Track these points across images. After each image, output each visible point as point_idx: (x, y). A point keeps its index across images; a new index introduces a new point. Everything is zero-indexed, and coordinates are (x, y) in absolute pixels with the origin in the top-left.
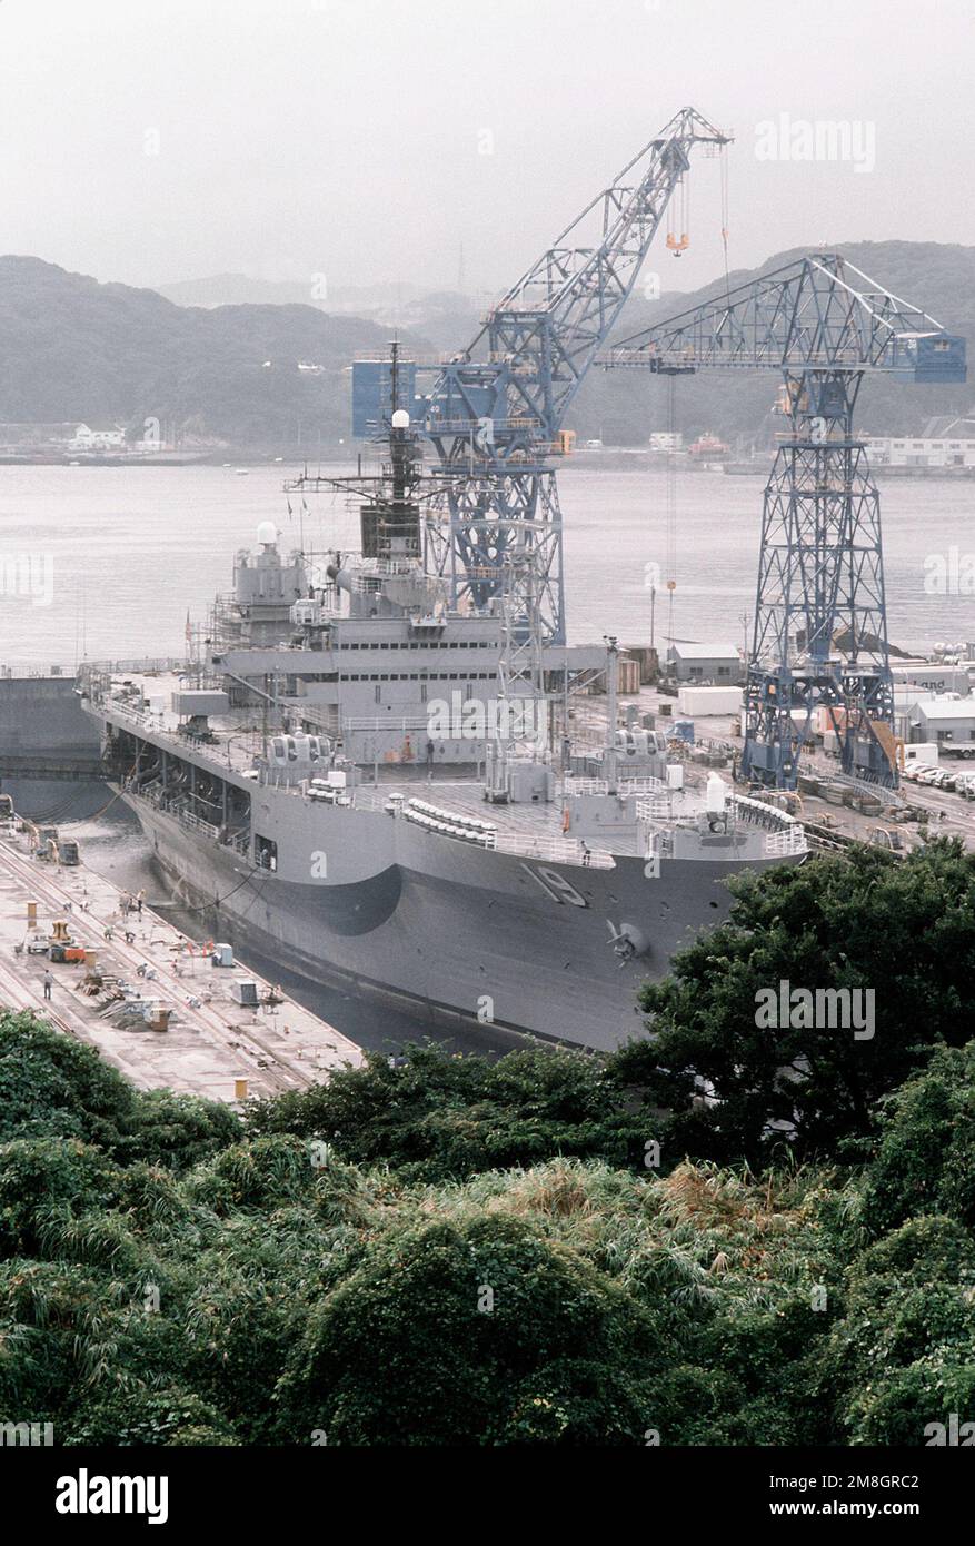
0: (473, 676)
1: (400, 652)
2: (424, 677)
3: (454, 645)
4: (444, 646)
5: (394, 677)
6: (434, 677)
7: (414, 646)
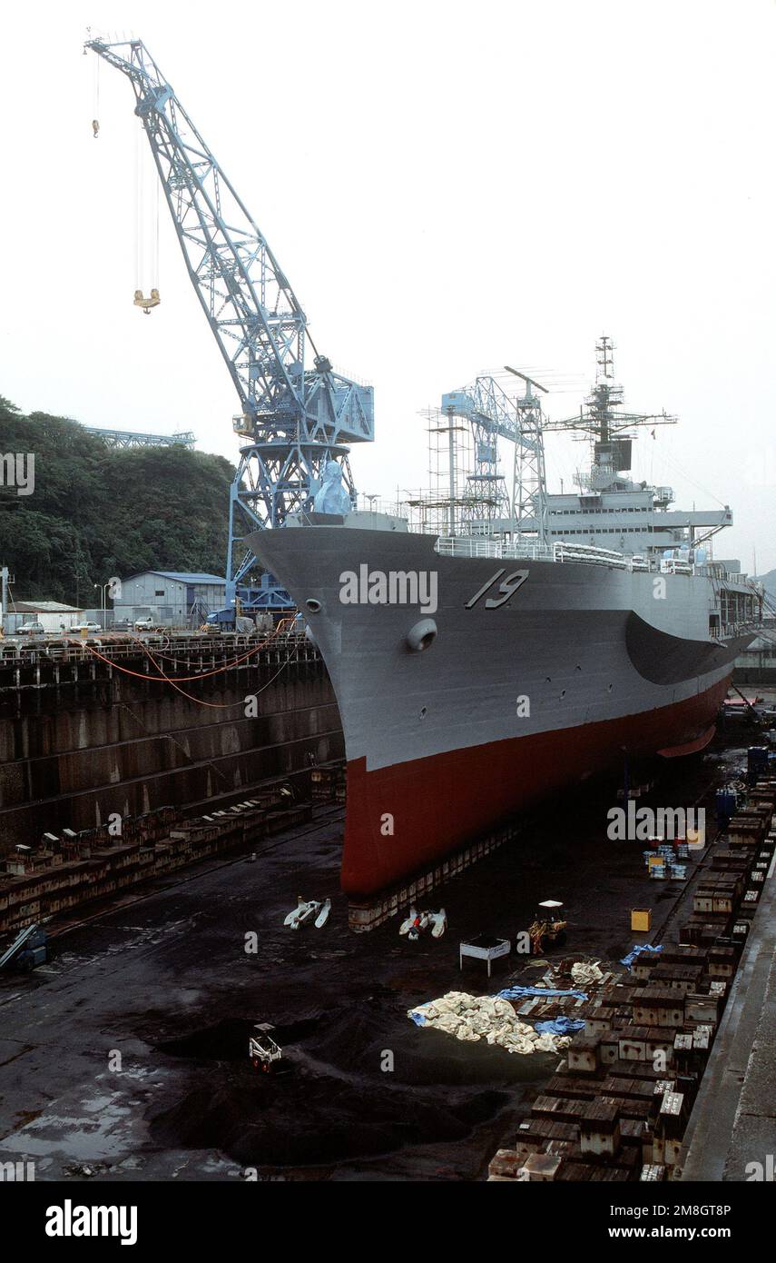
0: (624, 530)
1: (576, 516)
2: (592, 531)
3: (611, 511)
4: (605, 511)
5: (573, 532)
6: (598, 531)
7: (585, 512)
